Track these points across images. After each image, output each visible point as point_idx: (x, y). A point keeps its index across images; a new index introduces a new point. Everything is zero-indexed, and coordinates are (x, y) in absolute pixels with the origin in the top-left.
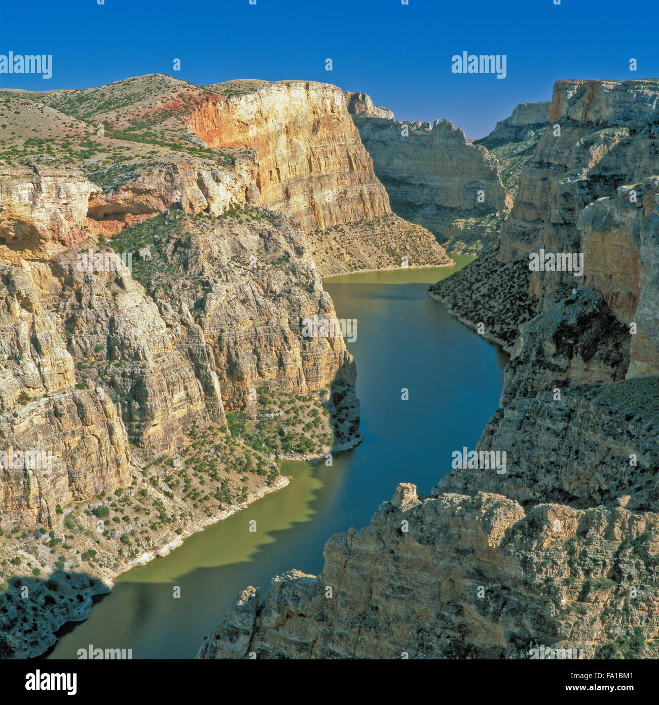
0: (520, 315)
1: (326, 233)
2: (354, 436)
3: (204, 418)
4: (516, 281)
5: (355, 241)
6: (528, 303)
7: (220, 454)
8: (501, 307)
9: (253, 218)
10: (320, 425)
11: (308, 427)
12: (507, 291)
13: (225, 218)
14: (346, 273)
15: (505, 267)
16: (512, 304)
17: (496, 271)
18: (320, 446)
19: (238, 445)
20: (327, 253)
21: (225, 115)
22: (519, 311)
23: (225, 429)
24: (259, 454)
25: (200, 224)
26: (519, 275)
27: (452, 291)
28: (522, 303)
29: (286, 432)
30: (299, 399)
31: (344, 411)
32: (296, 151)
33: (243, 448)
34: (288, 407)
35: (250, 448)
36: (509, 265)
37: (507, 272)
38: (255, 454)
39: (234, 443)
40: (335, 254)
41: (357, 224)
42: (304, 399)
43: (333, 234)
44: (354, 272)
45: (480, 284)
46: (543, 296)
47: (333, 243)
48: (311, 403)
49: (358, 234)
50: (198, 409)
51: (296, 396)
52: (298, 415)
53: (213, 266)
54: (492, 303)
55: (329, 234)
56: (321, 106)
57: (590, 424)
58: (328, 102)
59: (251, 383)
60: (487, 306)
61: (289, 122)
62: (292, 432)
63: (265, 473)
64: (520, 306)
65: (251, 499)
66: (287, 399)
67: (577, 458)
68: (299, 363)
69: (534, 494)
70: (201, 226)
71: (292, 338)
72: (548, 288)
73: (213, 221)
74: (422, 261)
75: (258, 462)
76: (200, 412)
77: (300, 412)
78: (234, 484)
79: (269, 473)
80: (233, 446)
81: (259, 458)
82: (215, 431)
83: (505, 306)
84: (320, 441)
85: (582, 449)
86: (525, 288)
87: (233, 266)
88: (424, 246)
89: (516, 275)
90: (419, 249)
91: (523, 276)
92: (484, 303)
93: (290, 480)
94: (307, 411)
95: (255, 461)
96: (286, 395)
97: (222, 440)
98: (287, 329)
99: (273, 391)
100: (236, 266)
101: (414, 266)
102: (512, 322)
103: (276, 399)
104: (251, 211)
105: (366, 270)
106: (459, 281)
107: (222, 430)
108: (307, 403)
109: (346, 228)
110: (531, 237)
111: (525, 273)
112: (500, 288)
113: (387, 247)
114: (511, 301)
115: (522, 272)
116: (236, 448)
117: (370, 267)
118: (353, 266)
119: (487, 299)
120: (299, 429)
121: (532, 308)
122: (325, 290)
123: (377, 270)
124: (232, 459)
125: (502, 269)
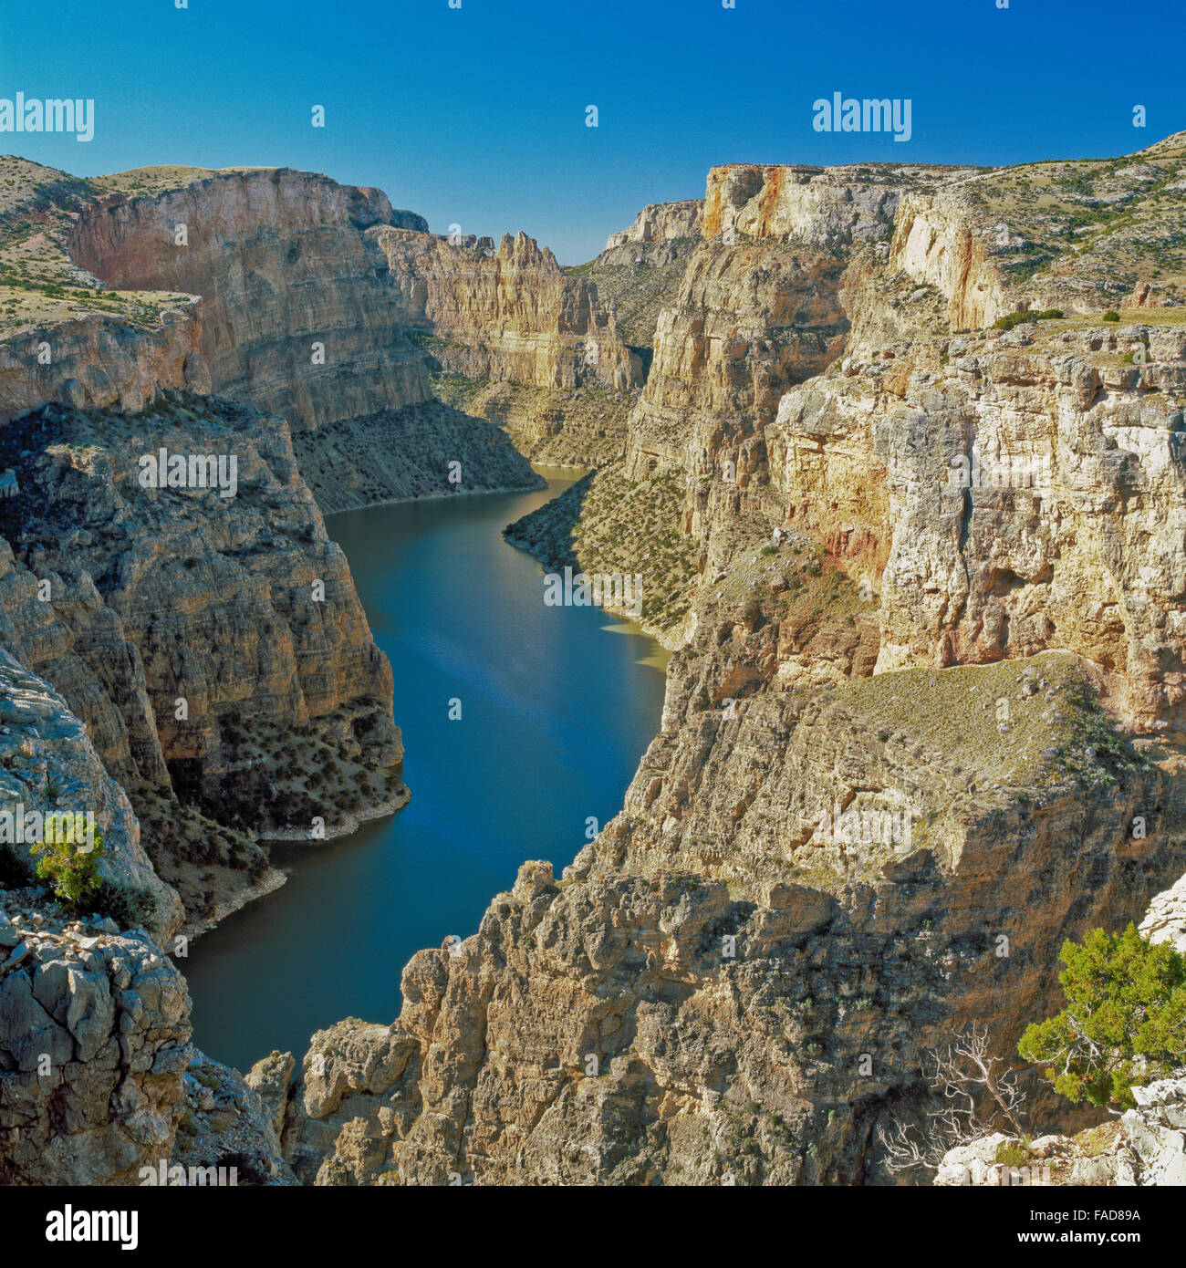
0: (668, 570)
1: (321, 436)
2: (394, 793)
3: (130, 773)
4: (658, 512)
5: (372, 449)
6: (679, 549)
7: (161, 836)
8: (634, 558)
9: (200, 416)
10: (335, 777)
11: (314, 781)
12: (643, 530)
13: (150, 416)
14: (357, 508)
15: (638, 487)
16: (654, 553)
17: (622, 496)
18: (337, 813)
19: (193, 818)
20: (323, 472)
21: (131, 231)
22: (666, 565)
23: (169, 791)
24: (230, 832)
25: (106, 428)
26: (663, 501)
27: (548, 532)
28: (670, 551)
29: (275, 792)
30: (296, 731)
31: (376, 750)
32: (260, 293)
33: (202, 823)
34: (276, 747)
35: (213, 823)
36: (644, 485)
37: (641, 497)
38: (222, 834)
39: (185, 816)
40: (337, 473)
41: (373, 418)
42: (304, 732)
43: (331, 438)
44: (373, 504)
45: (596, 519)
46: (707, 538)
47: (334, 454)
48: (315, 739)
49: (378, 437)
50: (119, 757)
51: (290, 728)
52: (295, 761)
53: (132, 502)
54: (619, 552)
55: (324, 437)
56: (302, 211)
57: (822, 750)
58: (315, 205)
59: (209, 707)
60: (610, 558)
61: (247, 242)
62: (287, 792)
63: (242, 866)
64: (666, 556)
65: (222, 912)
66: (274, 733)
67: (803, 807)
68: (293, 669)
69: (735, 870)
70: (107, 432)
71: (279, 625)
72: (715, 524)
73: (129, 423)
74: (491, 481)
75: (229, 846)
76: (122, 764)
77: (299, 756)
78: (190, 888)
79: (250, 866)
80: (183, 821)
81: (231, 840)
82: (150, 795)
83: (641, 556)
84: (337, 804)
85: (810, 793)
86: (674, 526)
87: (167, 500)
88: (493, 455)
89: (658, 502)
90: (485, 461)
91: (670, 504)
92: (605, 552)
93: (288, 875)
94: (311, 752)
95: (224, 846)
96: (272, 725)
97: (164, 812)
98: (269, 612)
99: (249, 721)
100: (172, 502)
101: (477, 490)
102: (655, 584)
103: (254, 734)
104: (195, 402)
105: (394, 501)
106: (557, 516)
107: (163, 793)
108: (312, 739)
109: (355, 427)
110: (681, 435)
111: (672, 498)
112: (630, 526)
113: (429, 458)
114: (652, 547)
115: (667, 496)
116: (190, 823)
117: (400, 496)
118: (370, 494)
119: (610, 545)
120: (297, 785)
121: (687, 558)
122: (332, 538)
123: (413, 499)
124: (183, 843)
125: (633, 493)
